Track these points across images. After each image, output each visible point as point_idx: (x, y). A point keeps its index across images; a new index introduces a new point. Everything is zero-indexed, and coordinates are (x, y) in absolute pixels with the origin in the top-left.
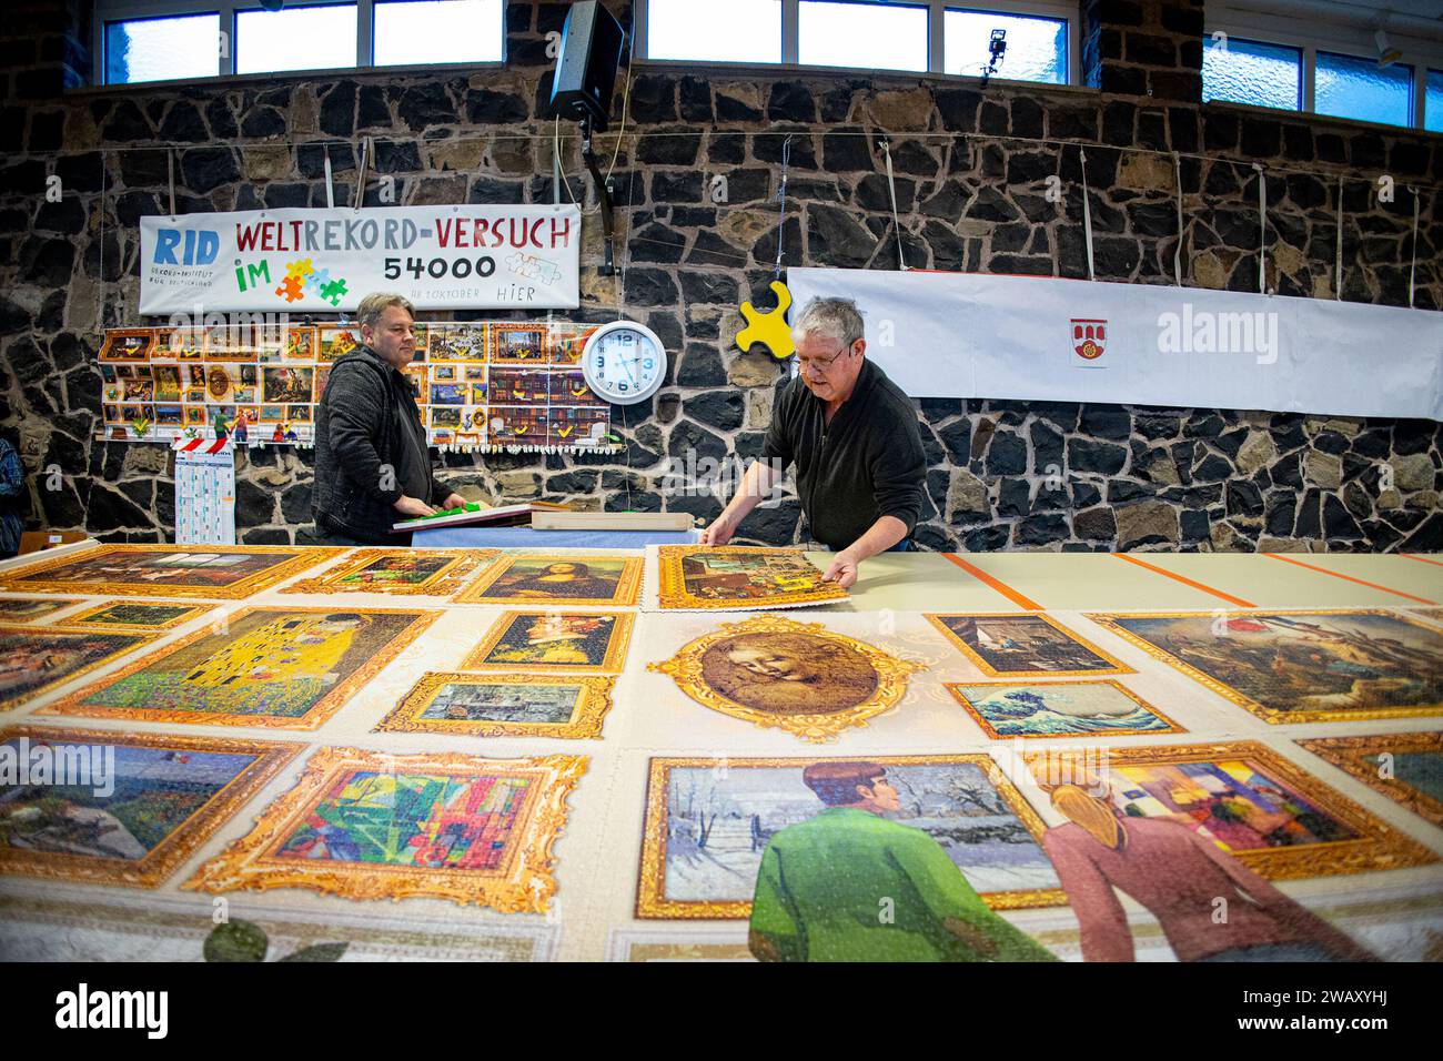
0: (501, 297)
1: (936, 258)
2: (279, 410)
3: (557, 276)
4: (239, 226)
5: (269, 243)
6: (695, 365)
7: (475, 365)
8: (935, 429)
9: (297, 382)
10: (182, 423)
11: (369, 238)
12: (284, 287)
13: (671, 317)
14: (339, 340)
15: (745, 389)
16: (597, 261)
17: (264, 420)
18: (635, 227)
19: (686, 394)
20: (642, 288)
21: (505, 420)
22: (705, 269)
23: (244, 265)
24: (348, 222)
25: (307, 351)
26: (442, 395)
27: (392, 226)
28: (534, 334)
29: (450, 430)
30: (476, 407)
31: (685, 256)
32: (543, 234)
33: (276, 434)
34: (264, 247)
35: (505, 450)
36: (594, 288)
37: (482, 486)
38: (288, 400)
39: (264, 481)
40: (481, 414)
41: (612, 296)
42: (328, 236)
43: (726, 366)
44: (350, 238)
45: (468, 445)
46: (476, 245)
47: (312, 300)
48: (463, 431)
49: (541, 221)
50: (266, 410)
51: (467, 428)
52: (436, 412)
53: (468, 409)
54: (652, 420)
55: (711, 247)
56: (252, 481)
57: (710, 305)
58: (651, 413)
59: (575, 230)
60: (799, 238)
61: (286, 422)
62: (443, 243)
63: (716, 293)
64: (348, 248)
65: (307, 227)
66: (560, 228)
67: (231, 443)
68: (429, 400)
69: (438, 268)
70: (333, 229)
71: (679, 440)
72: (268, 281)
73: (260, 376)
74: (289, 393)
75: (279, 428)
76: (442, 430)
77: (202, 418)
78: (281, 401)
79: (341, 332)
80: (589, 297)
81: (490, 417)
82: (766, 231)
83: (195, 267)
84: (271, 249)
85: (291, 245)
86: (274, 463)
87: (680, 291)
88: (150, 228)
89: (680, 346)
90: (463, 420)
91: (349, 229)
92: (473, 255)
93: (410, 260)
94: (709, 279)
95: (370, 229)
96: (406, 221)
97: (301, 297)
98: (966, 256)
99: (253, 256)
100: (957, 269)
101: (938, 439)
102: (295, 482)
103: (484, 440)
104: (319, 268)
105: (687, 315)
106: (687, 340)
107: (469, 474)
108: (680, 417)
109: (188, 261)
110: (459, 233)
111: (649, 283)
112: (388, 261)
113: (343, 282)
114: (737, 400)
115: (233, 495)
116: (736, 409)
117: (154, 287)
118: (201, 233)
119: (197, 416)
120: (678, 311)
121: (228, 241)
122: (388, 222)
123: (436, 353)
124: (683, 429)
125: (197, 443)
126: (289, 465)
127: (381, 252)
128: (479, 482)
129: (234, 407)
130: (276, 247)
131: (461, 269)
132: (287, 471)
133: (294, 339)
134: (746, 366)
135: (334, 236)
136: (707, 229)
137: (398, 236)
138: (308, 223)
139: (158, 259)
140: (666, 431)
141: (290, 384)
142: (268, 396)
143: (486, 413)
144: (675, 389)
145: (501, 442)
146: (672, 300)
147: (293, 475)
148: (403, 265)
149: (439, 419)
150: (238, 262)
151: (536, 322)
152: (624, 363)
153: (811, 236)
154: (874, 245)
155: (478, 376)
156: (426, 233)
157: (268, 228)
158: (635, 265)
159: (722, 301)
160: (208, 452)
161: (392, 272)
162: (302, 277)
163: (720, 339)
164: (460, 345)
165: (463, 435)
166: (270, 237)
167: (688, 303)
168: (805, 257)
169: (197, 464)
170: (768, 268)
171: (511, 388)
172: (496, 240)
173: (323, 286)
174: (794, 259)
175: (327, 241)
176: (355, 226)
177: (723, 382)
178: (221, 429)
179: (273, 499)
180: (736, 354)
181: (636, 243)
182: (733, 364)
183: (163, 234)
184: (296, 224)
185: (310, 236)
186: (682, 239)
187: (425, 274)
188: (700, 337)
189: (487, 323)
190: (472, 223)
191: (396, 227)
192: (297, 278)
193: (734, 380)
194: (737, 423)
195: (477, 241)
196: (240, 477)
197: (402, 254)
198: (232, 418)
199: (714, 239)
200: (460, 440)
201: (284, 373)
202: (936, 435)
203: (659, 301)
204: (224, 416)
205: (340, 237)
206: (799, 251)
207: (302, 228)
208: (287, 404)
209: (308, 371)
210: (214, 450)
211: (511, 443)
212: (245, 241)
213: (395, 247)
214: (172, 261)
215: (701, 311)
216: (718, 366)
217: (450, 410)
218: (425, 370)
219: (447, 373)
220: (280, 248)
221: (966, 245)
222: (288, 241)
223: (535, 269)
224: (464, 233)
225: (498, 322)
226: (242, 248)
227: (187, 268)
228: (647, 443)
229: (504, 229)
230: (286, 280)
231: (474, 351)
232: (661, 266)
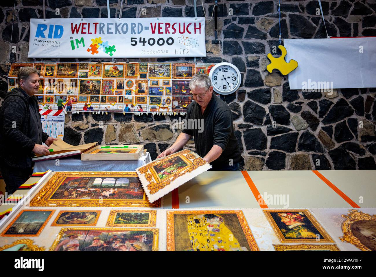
0: (177, 53)
1: (340, 32)
2: (87, 97)
3: (197, 45)
4: (72, 24)
5: (84, 31)
6: (251, 78)
7: (167, 79)
8: (348, 101)
9: (94, 86)
10: (43, 103)
11: (125, 30)
12: (90, 48)
13: (240, 59)
14: (112, 69)
15: (271, 87)
16: (212, 38)
17: (80, 102)
18: (225, 25)
19: (249, 90)
20: (229, 48)
21: (179, 102)
22: (252, 41)
23: (74, 39)
24: (116, 24)
25: (99, 74)
26: (154, 92)
27: (134, 26)
28: (190, 67)
29: (157, 106)
30: (167, 96)
31: (244, 35)
32: (191, 29)
33: (84, 108)
34: (82, 33)
35: (179, 114)
36: (211, 49)
37: (169, 129)
38: (90, 93)
39: (78, 128)
40: (169, 99)
41: (218, 52)
42: (109, 29)
43: (263, 78)
44: (117, 30)
45: (164, 112)
46: (166, 33)
47: (102, 53)
48: (162, 106)
49: (190, 24)
50: (80, 98)
51: (163, 105)
52: (151, 98)
53: (164, 97)
54: (236, 101)
55: (254, 32)
56: (72, 128)
57: (255, 55)
58: (235, 98)
59: (203, 27)
60: (286, 27)
61: (89, 103)
62: (153, 32)
63: (257, 50)
64: (116, 33)
65: (100, 25)
66: (198, 26)
67: (64, 111)
68: (148, 94)
69: (152, 42)
70: (110, 26)
71: (246, 109)
72: (84, 46)
73: (79, 83)
74: (90, 90)
75: (86, 105)
76: (154, 106)
77: (52, 101)
78: (87, 94)
79: (113, 66)
80: (209, 52)
81: (173, 100)
82: (274, 25)
83: (53, 39)
84: (85, 33)
85: (93, 32)
86: (82, 120)
87: (243, 49)
88: (34, 24)
89: (245, 71)
90: (162, 102)
91: (117, 26)
92: (165, 36)
93: (141, 38)
94: (254, 44)
95: (125, 27)
96: (139, 24)
97: (97, 52)
98: (353, 30)
99: (78, 36)
100: (349, 36)
101: (350, 105)
102: (91, 128)
103: (170, 110)
104: (104, 41)
105: (247, 58)
106: (247, 68)
107: (164, 123)
108: (247, 99)
109: (50, 36)
110: (160, 28)
111: (232, 46)
112: (132, 38)
113: (114, 46)
114: (268, 92)
115: (63, 134)
116: (268, 95)
117: (35, 46)
118: (56, 26)
119: (50, 100)
120: (243, 57)
121: (67, 30)
122: (132, 24)
123: (151, 75)
124: (248, 104)
125: (49, 111)
126: (89, 120)
127: (129, 35)
128: (168, 127)
129: (66, 96)
130: (87, 33)
131: (161, 42)
132: (88, 123)
133: (93, 68)
134: (271, 78)
135: (111, 29)
136: (252, 25)
137: (136, 29)
138: (101, 24)
139: (37, 36)
140: (242, 105)
141: (91, 87)
142: (81, 91)
143: (171, 99)
144: (244, 88)
145: (177, 111)
146: (240, 53)
147: (90, 124)
148: (138, 40)
149: (153, 101)
150: (71, 38)
151: (190, 62)
152: (225, 79)
153: (291, 26)
154: (315, 28)
155: (168, 84)
156: (147, 28)
157: (84, 25)
158: (226, 40)
159: (259, 53)
160: (54, 115)
161: (134, 43)
162: (98, 45)
163: (260, 68)
164: (161, 72)
165: (162, 108)
166: (85, 28)
167: (247, 54)
168: (289, 34)
169: (48, 121)
170: (276, 39)
171: (181, 89)
172: (173, 31)
173: (106, 48)
174: (286, 36)
175: (108, 31)
176: (119, 25)
177: (262, 85)
178: (60, 105)
179: (80, 135)
180: (266, 73)
181: (226, 32)
182: (265, 77)
183: (40, 26)
184: (96, 24)
185: (101, 29)
186: (242, 29)
187: (146, 44)
188: (252, 67)
189: (171, 63)
190: (164, 25)
191: (135, 26)
192: (96, 45)
193: (267, 84)
194: (269, 101)
195: (167, 31)
196: (67, 126)
197: (138, 36)
198: (65, 101)
199: (255, 29)
200: (161, 110)
201: (88, 82)
202: (349, 103)
203: (236, 53)
204: (61, 100)
205: (113, 30)
206: (287, 32)
207: (98, 26)
208: (89, 95)
209: (99, 82)
210: (56, 115)
211: (181, 111)
212: (75, 29)
213: (135, 33)
214: (43, 36)
215: (252, 57)
216: (260, 78)
217: (157, 98)
218: (146, 82)
219: (155, 83)
220: (89, 33)
221: (352, 26)
222: (92, 30)
223: (189, 42)
224: (161, 28)
225: (175, 63)
226: (73, 32)
227: (50, 40)
228: (234, 110)
229: (176, 27)
230: (91, 46)
231: (166, 74)
232: (235, 40)
